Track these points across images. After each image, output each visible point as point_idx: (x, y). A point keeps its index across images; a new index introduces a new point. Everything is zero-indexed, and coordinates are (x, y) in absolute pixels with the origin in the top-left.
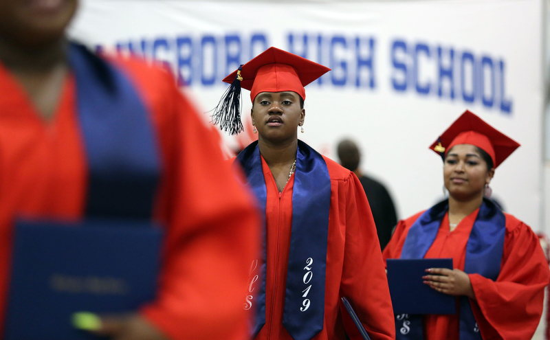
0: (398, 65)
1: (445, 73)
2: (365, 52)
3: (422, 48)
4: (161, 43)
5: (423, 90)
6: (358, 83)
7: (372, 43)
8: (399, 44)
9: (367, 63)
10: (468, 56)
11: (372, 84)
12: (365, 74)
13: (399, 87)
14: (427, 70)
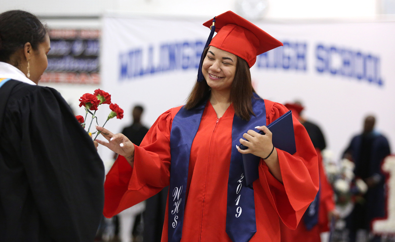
0: (320, 58)
1: (346, 63)
2: (301, 50)
3: (333, 49)
4: (186, 44)
5: (334, 73)
6: (297, 68)
7: (305, 46)
8: (320, 47)
9: (301, 57)
10: (359, 54)
11: (305, 68)
12: (301, 63)
13: (320, 71)
14: (336, 61)
